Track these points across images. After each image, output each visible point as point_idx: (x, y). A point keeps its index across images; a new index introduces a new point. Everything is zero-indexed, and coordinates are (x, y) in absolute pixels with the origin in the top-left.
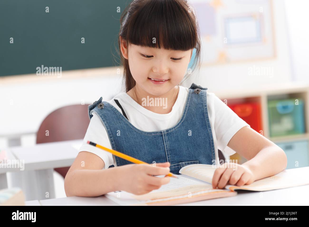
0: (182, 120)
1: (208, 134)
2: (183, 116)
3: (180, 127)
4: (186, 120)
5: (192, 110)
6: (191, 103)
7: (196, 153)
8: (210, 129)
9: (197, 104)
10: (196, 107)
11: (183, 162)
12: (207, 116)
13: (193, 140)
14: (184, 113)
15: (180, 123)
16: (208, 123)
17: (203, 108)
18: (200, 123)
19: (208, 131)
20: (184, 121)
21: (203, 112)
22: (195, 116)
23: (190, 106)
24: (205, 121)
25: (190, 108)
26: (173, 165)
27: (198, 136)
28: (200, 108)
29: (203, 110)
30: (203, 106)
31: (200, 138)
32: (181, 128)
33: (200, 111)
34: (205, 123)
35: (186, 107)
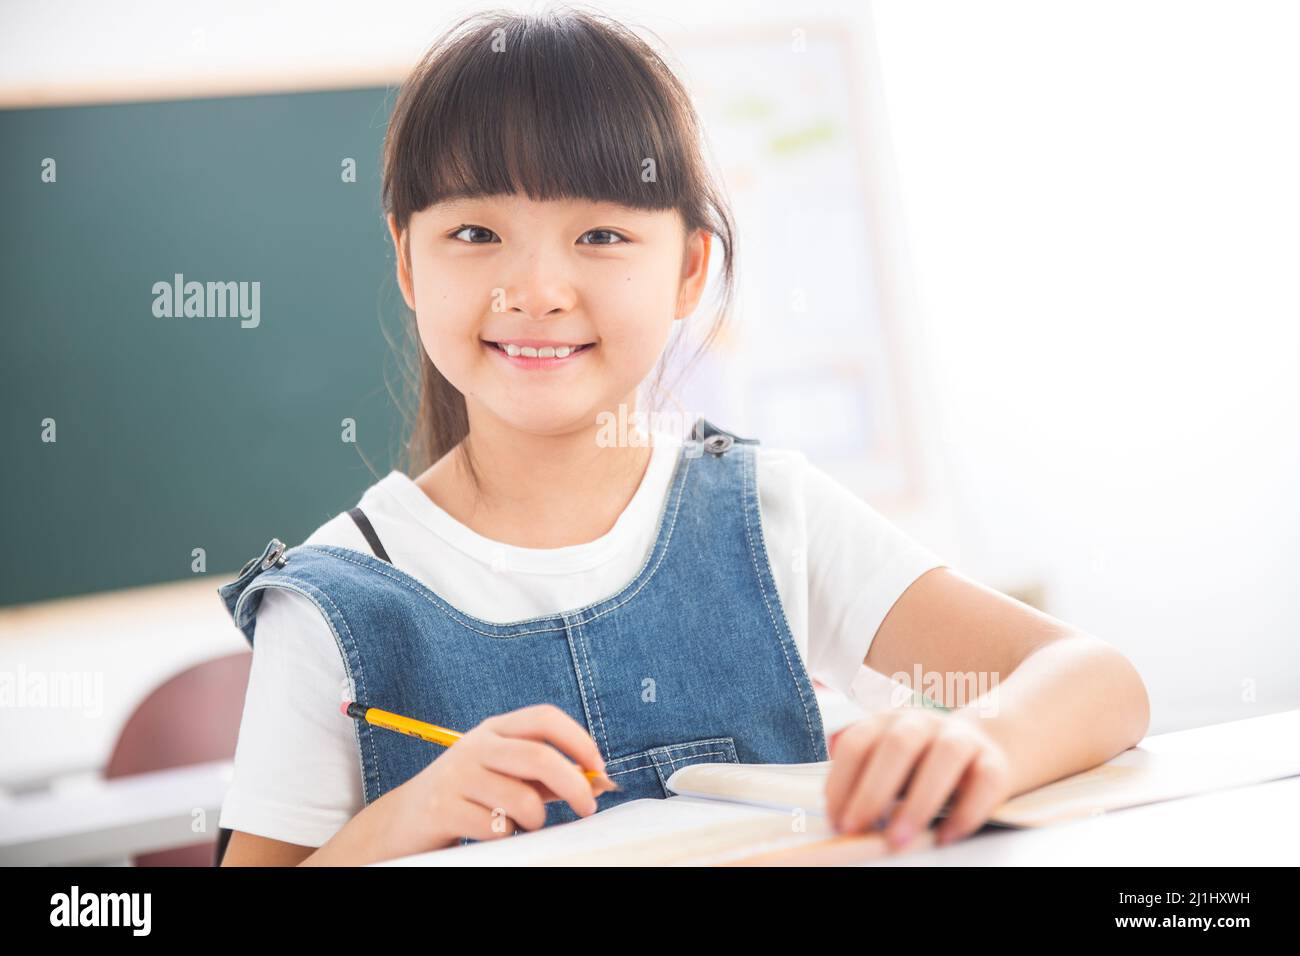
0: (650, 565)
1: (767, 621)
2: (657, 549)
3: (645, 594)
4: (671, 563)
5: (695, 520)
6: (691, 493)
7: (719, 702)
8: (773, 597)
9: (714, 496)
10: (709, 509)
11: (662, 745)
12: (757, 544)
13: (704, 649)
14: (661, 537)
15: (642, 577)
16: (764, 572)
17: (742, 511)
18: (731, 574)
19: (764, 607)
20: (660, 571)
21: (742, 526)
22: (708, 545)
23: (685, 504)
24: (751, 565)
25: (685, 513)
26: (621, 760)
27: (722, 628)
28: (726, 508)
29: (742, 518)
30: (740, 501)
31: (735, 636)
32: (651, 602)
33: (729, 525)
34: (753, 573)
35: (669, 508)
